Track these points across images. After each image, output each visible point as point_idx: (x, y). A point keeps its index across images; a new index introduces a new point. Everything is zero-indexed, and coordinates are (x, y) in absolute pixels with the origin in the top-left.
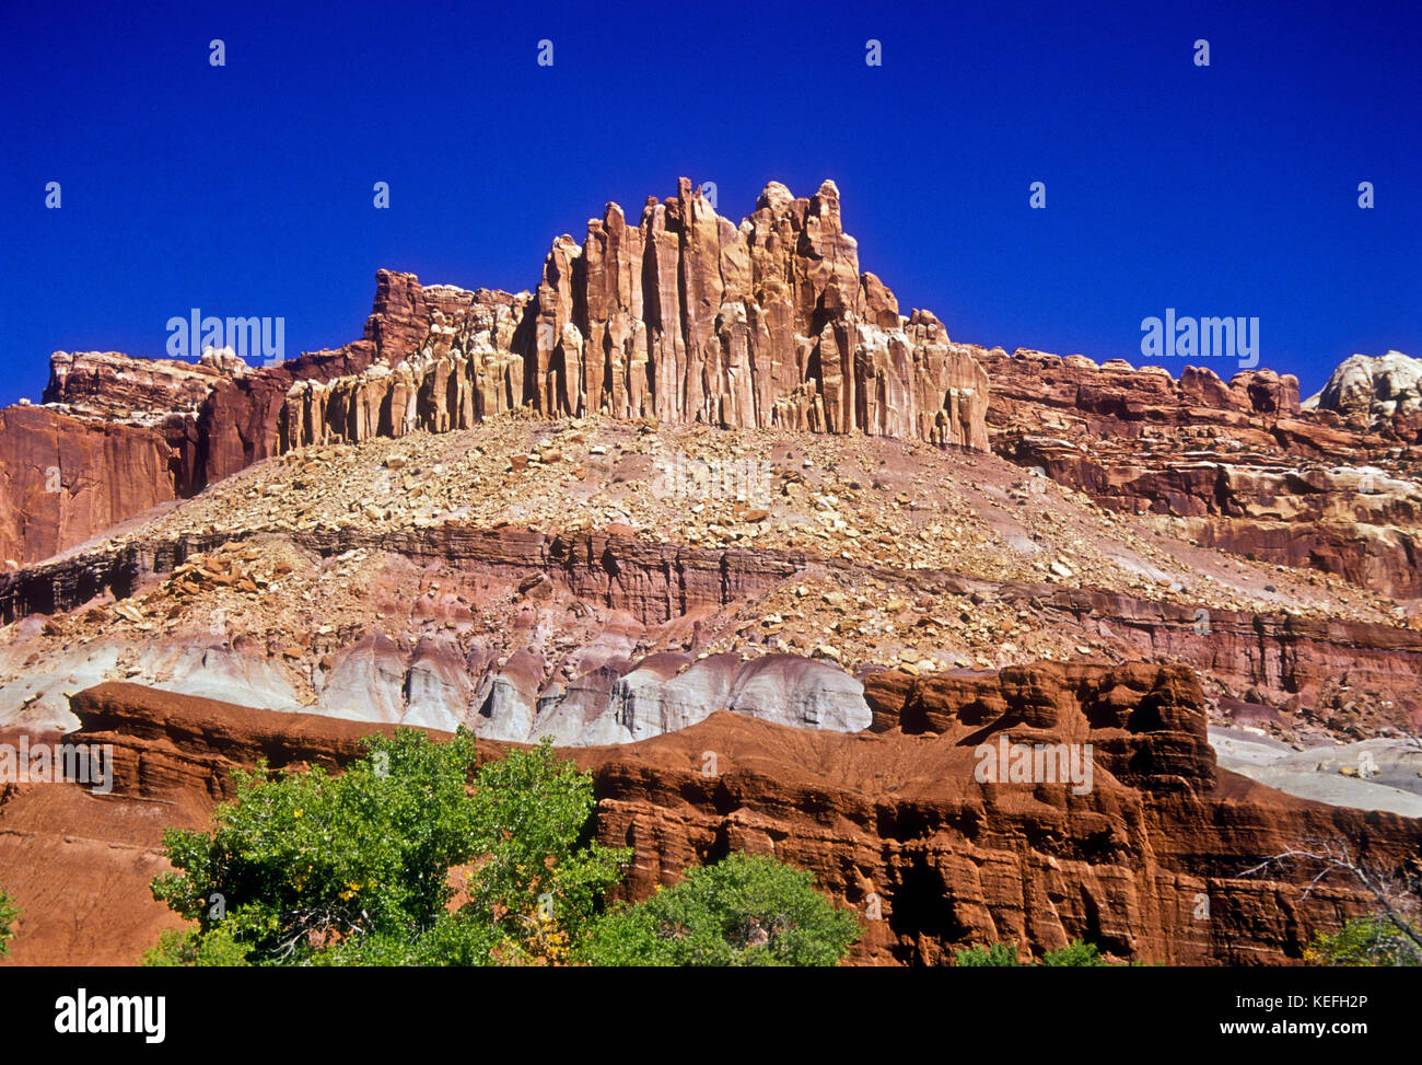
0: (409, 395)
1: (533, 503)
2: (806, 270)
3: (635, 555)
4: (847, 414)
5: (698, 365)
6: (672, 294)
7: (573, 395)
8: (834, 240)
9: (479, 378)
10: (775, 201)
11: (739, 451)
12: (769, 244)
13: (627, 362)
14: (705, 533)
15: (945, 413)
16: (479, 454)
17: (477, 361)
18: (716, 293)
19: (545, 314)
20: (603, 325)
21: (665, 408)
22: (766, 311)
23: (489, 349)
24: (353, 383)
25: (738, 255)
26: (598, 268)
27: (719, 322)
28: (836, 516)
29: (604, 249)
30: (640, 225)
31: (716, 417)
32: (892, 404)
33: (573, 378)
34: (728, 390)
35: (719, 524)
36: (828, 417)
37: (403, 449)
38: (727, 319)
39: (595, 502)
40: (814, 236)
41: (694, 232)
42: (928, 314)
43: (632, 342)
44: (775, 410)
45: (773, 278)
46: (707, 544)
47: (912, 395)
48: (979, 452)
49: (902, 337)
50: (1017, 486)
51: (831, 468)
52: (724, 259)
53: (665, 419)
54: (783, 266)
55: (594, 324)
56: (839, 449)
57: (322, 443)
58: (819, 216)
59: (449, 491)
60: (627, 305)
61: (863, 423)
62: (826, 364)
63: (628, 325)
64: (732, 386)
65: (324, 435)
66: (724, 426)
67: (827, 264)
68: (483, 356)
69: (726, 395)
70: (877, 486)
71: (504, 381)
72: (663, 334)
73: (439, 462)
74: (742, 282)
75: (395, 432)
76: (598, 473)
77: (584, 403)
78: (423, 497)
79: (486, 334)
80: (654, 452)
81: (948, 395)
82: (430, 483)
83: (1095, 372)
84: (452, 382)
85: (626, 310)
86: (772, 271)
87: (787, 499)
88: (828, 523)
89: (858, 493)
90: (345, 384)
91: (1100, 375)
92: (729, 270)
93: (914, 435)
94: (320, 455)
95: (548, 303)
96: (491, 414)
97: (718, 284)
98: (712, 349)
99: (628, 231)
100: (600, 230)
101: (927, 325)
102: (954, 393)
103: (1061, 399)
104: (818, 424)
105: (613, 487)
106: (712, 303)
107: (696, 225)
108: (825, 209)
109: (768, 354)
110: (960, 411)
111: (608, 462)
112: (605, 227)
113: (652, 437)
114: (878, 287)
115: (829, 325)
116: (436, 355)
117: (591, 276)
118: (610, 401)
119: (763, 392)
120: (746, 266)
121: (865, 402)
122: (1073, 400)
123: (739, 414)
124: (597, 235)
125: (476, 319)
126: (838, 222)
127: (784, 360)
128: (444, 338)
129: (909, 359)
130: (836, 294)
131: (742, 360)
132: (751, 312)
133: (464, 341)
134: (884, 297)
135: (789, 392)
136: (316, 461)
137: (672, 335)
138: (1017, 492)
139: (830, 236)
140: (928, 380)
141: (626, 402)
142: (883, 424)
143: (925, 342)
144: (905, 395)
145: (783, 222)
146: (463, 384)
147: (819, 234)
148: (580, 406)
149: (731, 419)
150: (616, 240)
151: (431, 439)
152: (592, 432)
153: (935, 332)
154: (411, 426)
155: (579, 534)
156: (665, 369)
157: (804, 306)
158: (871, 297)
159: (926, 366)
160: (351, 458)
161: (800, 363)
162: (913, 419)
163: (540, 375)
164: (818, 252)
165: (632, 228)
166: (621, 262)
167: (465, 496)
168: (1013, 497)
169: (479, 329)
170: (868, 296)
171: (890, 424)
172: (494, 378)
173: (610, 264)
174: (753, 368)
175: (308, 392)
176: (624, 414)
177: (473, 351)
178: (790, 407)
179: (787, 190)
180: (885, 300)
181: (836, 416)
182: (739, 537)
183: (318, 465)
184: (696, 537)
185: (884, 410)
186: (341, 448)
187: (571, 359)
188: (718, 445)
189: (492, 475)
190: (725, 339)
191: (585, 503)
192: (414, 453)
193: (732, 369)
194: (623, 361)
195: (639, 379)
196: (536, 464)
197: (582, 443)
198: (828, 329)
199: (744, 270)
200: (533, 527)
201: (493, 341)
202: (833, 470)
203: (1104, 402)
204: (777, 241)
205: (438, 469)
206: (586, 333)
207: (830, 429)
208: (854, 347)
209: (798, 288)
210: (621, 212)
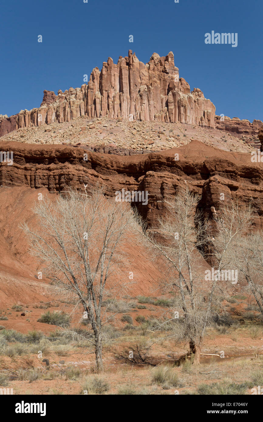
0: (52, 113)
1: (87, 139)
2: (164, 77)
3: (117, 152)
4: (175, 117)
5: (133, 103)
6: (127, 83)
7: (98, 111)
8: (172, 68)
9: (72, 107)
10: (155, 58)
11: (145, 126)
12: (154, 69)
13: (113, 102)
14: (137, 146)
15: (203, 117)
16: (72, 127)
17: (71, 103)
18: (139, 83)
19: (91, 89)
20: (107, 92)
21: (124, 115)
22: (152, 88)
23: (74, 99)
24: (37, 110)
25: (145, 72)
26: (106, 76)
27: (139, 91)
28: (174, 143)
29: (107, 70)
30: (117, 64)
31: (138, 118)
32: (188, 114)
33: (98, 107)
34: (142, 110)
35: (141, 144)
36: (170, 118)
37: (51, 127)
38: (142, 90)
39: (105, 139)
40: (167, 67)
41: (133, 65)
42: (199, 89)
43: (115, 97)
44: (155, 116)
45: (155, 79)
46: (138, 149)
47: (194, 112)
48: (212, 128)
49: (191, 95)
50: (224, 137)
51: (171, 131)
52: (141, 73)
53: (124, 118)
54: (157, 76)
55: (104, 92)
56: (173, 126)
57: (28, 127)
58: (168, 61)
59: (64, 136)
60: (114, 86)
61: (180, 119)
62: (170, 103)
63: (114, 92)
64: (143, 109)
65: (29, 124)
66: (141, 120)
67: (170, 75)
68: (73, 101)
69: (141, 112)
70: (185, 136)
71: (79, 108)
72: (124, 94)
73: (61, 129)
74: (146, 80)
75: (48, 123)
76: (105, 131)
77: (101, 114)
78: (56, 138)
79: (74, 96)
80: (121, 126)
81: (204, 112)
82: (58, 135)
83: (230, 121)
84: (65, 108)
85: (113, 88)
86: (154, 77)
87: (160, 138)
88: (171, 145)
89: (179, 137)
90: (35, 110)
91: (231, 121)
92: (143, 77)
93: (194, 123)
94: (28, 129)
95: (92, 86)
96: (75, 117)
97: (139, 80)
98: (137, 98)
99: (114, 65)
100: (107, 65)
101: (198, 92)
102: (206, 111)
103: (221, 128)
104: (167, 120)
105: (110, 135)
106: (138, 86)
107: (133, 63)
108: (170, 59)
109: (153, 100)
110: (207, 116)
111: (108, 128)
112: (108, 64)
113: (120, 123)
114: (184, 82)
115: (171, 92)
116: (60, 102)
117: (103, 78)
118: (109, 113)
119: (152, 111)
120: (147, 75)
121: (180, 113)
122: (225, 128)
123: (145, 117)
124: (106, 67)
125: (71, 92)
126: (173, 63)
127: (157, 102)
128: (62, 97)
129: (193, 102)
130: (173, 83)
131: (146, 101)
132: (148, 88)
133: (68, 98)
134: (186, 84)
135: (159, 111)
136: (27, 131)
137: (126, 94)
138: (224, 139)
139: (171, 67)
140: (199, 108)
141: (113, 113)
142: (186, 120)
143: (198, 97)
144: (192, 112)
145: (158, 63)
146: (68, 109)
147: (168, 66)
148: (100, 115)
149: (142, 118)
150: (111, 68)
151: (59, 124)
152: (104, 121)
153: (200, 94)
154: (53, 121)
155: (101, 146)
156: (124, 104)
157: (163, 87)
158: (182, 84)
159: (198, 104)
160: (36, 129)
161: (162, 103)
162: (194, 119)
163: (89, 106)
164: (168, 71)
165: (115, 65)
166: (112, 74)
167: (68, 137)
168: (223, 140)
169: (72, 94)
170: (181, 84)
171: (188, 120)
172: (76, 108)
173: (109, 75)
174: (149, 104)
175: (25, 112)
176: (112, 117)
177: (70, 100)
178: (159, 115)
179: (158, 55)
180: (186, 85)
181: (172, 117)
182: (147, 148)
183: (27, 132)
184: (134, 147)
185: (186, 116)
186: (34, 127)
187: (98, 101)
188: (139, 125)
189: (76, 132)
190: (141, 96)
191: (102, 139)
192: (54, 127)
193: (143, 104)
194: (112, 102)
195: (117, 107)
196: (88, 129)
197: (101, 124)
198: (170, 93)
199: (147, 76)
200: (88, 145)
201: (76, 97)
202: (172, 132)
203: (232, 128)
204: (156, 69)
205: (60, 131)
206: (102, 94)
207: (170, 121)
208: (178, 98)
209: (162, 82)
210: (112, 60)
